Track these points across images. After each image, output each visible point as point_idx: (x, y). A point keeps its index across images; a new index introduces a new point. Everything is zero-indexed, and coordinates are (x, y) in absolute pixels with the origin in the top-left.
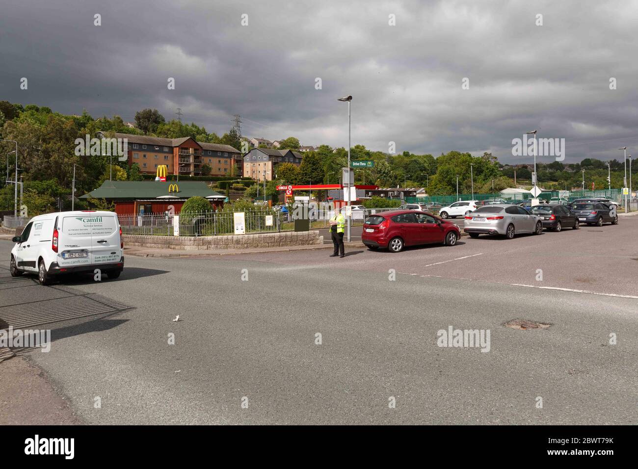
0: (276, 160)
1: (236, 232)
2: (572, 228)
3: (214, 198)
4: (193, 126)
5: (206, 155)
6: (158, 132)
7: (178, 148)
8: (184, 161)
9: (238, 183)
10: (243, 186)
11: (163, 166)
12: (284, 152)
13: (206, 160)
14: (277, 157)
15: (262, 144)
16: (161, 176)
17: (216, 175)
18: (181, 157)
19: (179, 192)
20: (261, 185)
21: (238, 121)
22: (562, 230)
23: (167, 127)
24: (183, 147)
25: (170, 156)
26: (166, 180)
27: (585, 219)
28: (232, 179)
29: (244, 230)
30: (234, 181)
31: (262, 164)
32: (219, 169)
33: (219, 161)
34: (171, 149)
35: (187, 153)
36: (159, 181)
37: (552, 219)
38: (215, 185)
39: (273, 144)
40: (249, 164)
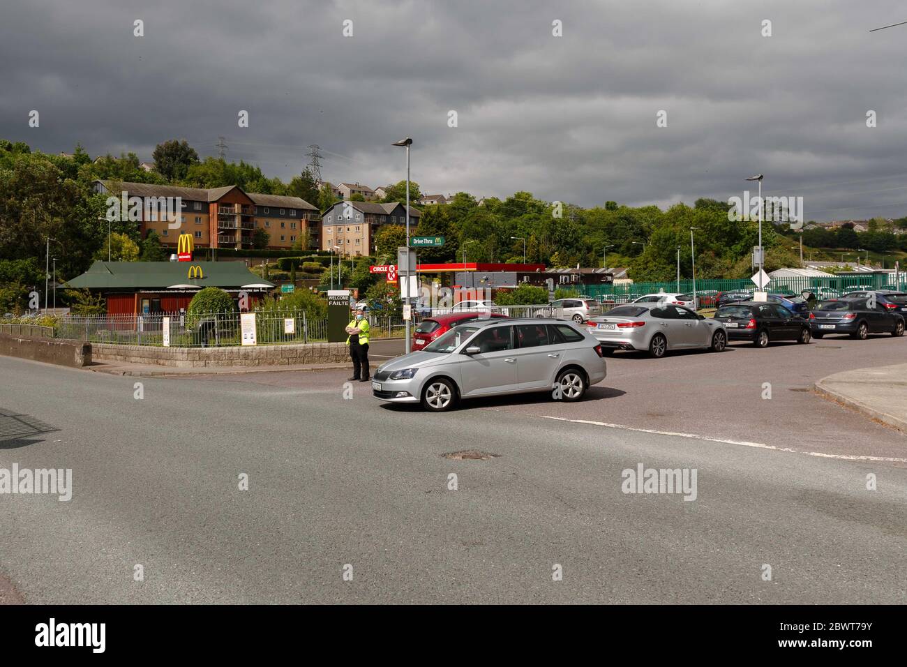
0: (376, 222)
1: (244, 342)
2: (796, 341)
3: (253, 288)
4: (243, 165)
5: (261, 215)
6: (188, 177)
7: (216, 204)
8: (226, 225)
9: (312, 260)
10: (320, 265)
11: (187, 235)
12: (389, 208)
13: (260, 223)
14: (378, 215)
15: (357, 193)
16: (184, 251)
17: (275, 248)
18: (220, 218)
19: (204, 278)
20: (349, 264)
21: (316, 156)
22: (769, 345)
23: (202, 170)
24: (224, 202)
25: (204, 217)
26: (192, 259)
27: (834, 326)
28: (303, 254)
29: (255, 339)
30: (305, 257)
31: (352, 228)
32: (282, 238)
33: (283, 225)
34: (206, 206)
35: (231, 211)
36: (176, 260)
37: (750, 327)
38: (275, 264)
39: (374, 192)
40: (332, 228)
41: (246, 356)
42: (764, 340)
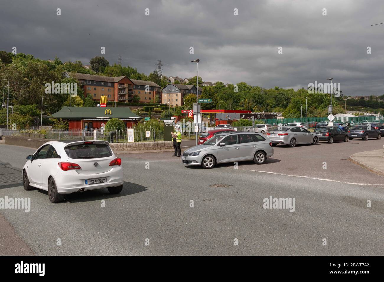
0: (184, 92)
1: (129, 141)
4: (129, 68)
5: (136, 88)
6: (105, 72)
7: (117, 84)
8: (121, 92)
9: (158, 107)
10: (161, 110)
11: (104, 96)
12: (190, 87)
13: (136, 92)
14: (185, 90)
15: (177, 81)
16: (103, 103)
17: (143, 102)
18: (119, 89)
19: (112, 114)
20: (173, 109)
21: (160, 65)
23: (111, 69)
24: (121, 83)
25: (112, 89)
26: (107, 106)
28: (154, 105)
30: (155, 106)
31: (175, 95)
32: (145, 98)
33: (145, 93)
34: (113, 84)
35: (124, 86)
36: (99, 107)
37: (327, 136)
38: (142, 109)
39: (184, 81)
40: (166, 94)
41: (129, 147)
42: (332, 141)
